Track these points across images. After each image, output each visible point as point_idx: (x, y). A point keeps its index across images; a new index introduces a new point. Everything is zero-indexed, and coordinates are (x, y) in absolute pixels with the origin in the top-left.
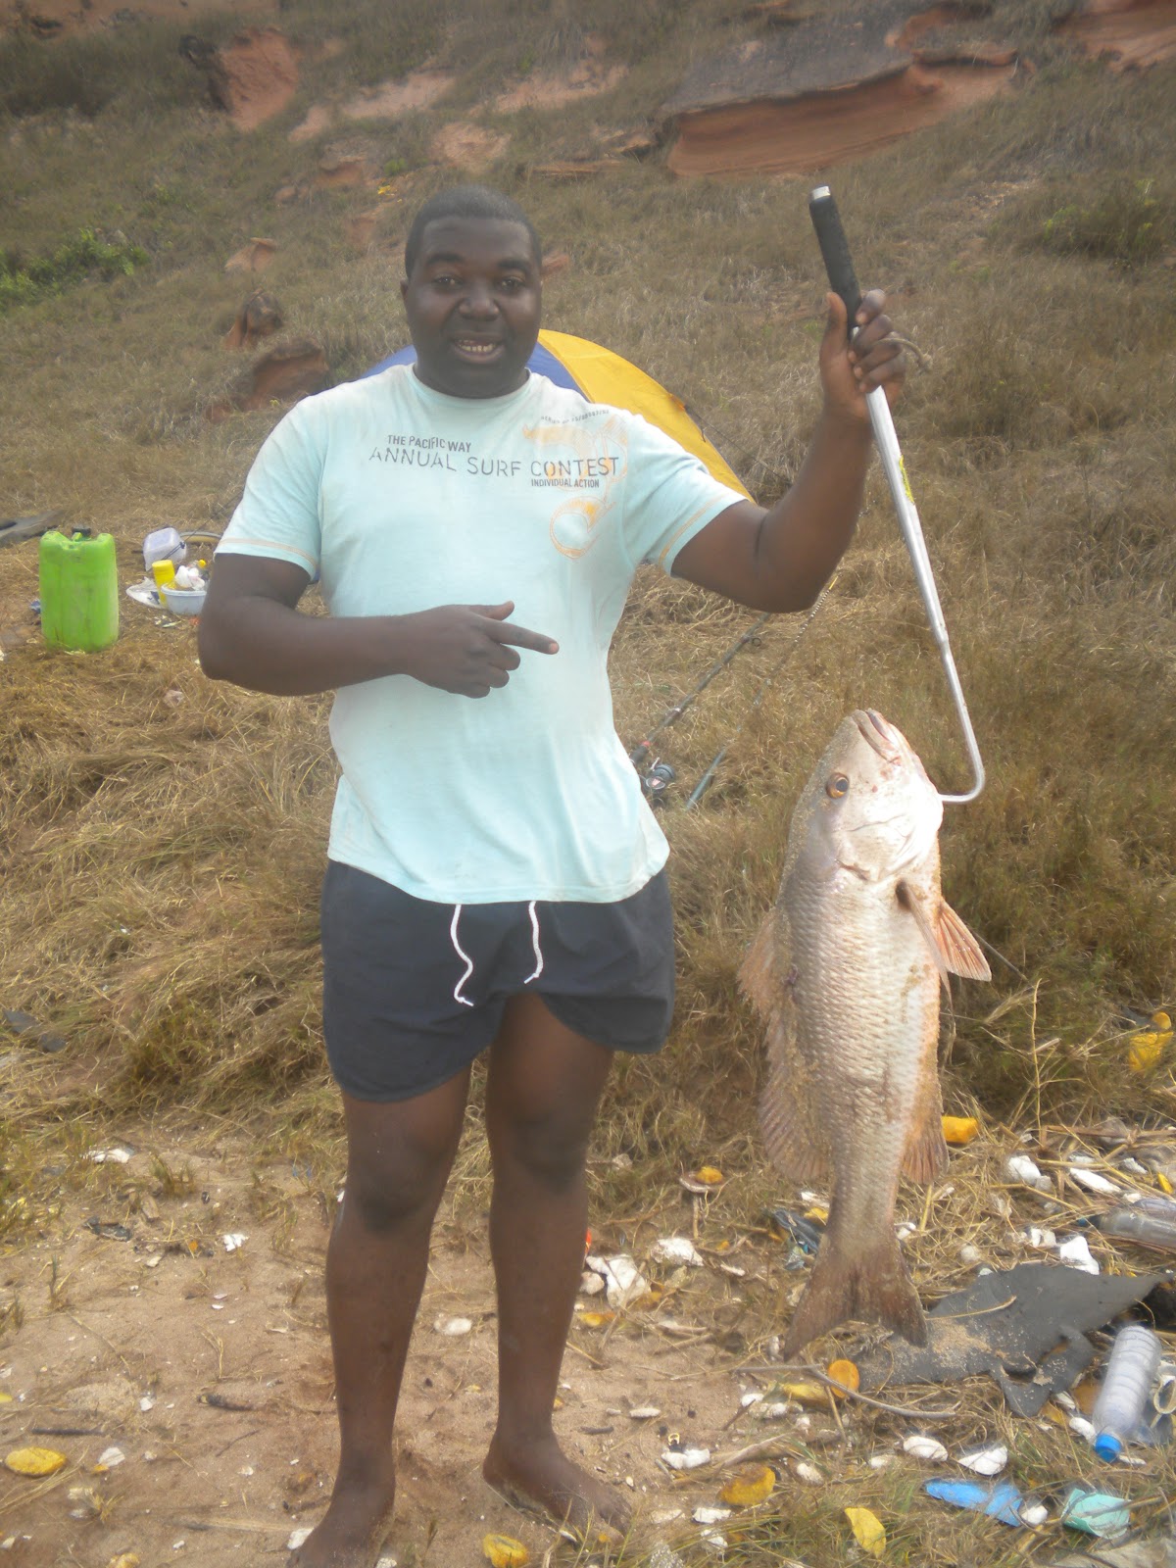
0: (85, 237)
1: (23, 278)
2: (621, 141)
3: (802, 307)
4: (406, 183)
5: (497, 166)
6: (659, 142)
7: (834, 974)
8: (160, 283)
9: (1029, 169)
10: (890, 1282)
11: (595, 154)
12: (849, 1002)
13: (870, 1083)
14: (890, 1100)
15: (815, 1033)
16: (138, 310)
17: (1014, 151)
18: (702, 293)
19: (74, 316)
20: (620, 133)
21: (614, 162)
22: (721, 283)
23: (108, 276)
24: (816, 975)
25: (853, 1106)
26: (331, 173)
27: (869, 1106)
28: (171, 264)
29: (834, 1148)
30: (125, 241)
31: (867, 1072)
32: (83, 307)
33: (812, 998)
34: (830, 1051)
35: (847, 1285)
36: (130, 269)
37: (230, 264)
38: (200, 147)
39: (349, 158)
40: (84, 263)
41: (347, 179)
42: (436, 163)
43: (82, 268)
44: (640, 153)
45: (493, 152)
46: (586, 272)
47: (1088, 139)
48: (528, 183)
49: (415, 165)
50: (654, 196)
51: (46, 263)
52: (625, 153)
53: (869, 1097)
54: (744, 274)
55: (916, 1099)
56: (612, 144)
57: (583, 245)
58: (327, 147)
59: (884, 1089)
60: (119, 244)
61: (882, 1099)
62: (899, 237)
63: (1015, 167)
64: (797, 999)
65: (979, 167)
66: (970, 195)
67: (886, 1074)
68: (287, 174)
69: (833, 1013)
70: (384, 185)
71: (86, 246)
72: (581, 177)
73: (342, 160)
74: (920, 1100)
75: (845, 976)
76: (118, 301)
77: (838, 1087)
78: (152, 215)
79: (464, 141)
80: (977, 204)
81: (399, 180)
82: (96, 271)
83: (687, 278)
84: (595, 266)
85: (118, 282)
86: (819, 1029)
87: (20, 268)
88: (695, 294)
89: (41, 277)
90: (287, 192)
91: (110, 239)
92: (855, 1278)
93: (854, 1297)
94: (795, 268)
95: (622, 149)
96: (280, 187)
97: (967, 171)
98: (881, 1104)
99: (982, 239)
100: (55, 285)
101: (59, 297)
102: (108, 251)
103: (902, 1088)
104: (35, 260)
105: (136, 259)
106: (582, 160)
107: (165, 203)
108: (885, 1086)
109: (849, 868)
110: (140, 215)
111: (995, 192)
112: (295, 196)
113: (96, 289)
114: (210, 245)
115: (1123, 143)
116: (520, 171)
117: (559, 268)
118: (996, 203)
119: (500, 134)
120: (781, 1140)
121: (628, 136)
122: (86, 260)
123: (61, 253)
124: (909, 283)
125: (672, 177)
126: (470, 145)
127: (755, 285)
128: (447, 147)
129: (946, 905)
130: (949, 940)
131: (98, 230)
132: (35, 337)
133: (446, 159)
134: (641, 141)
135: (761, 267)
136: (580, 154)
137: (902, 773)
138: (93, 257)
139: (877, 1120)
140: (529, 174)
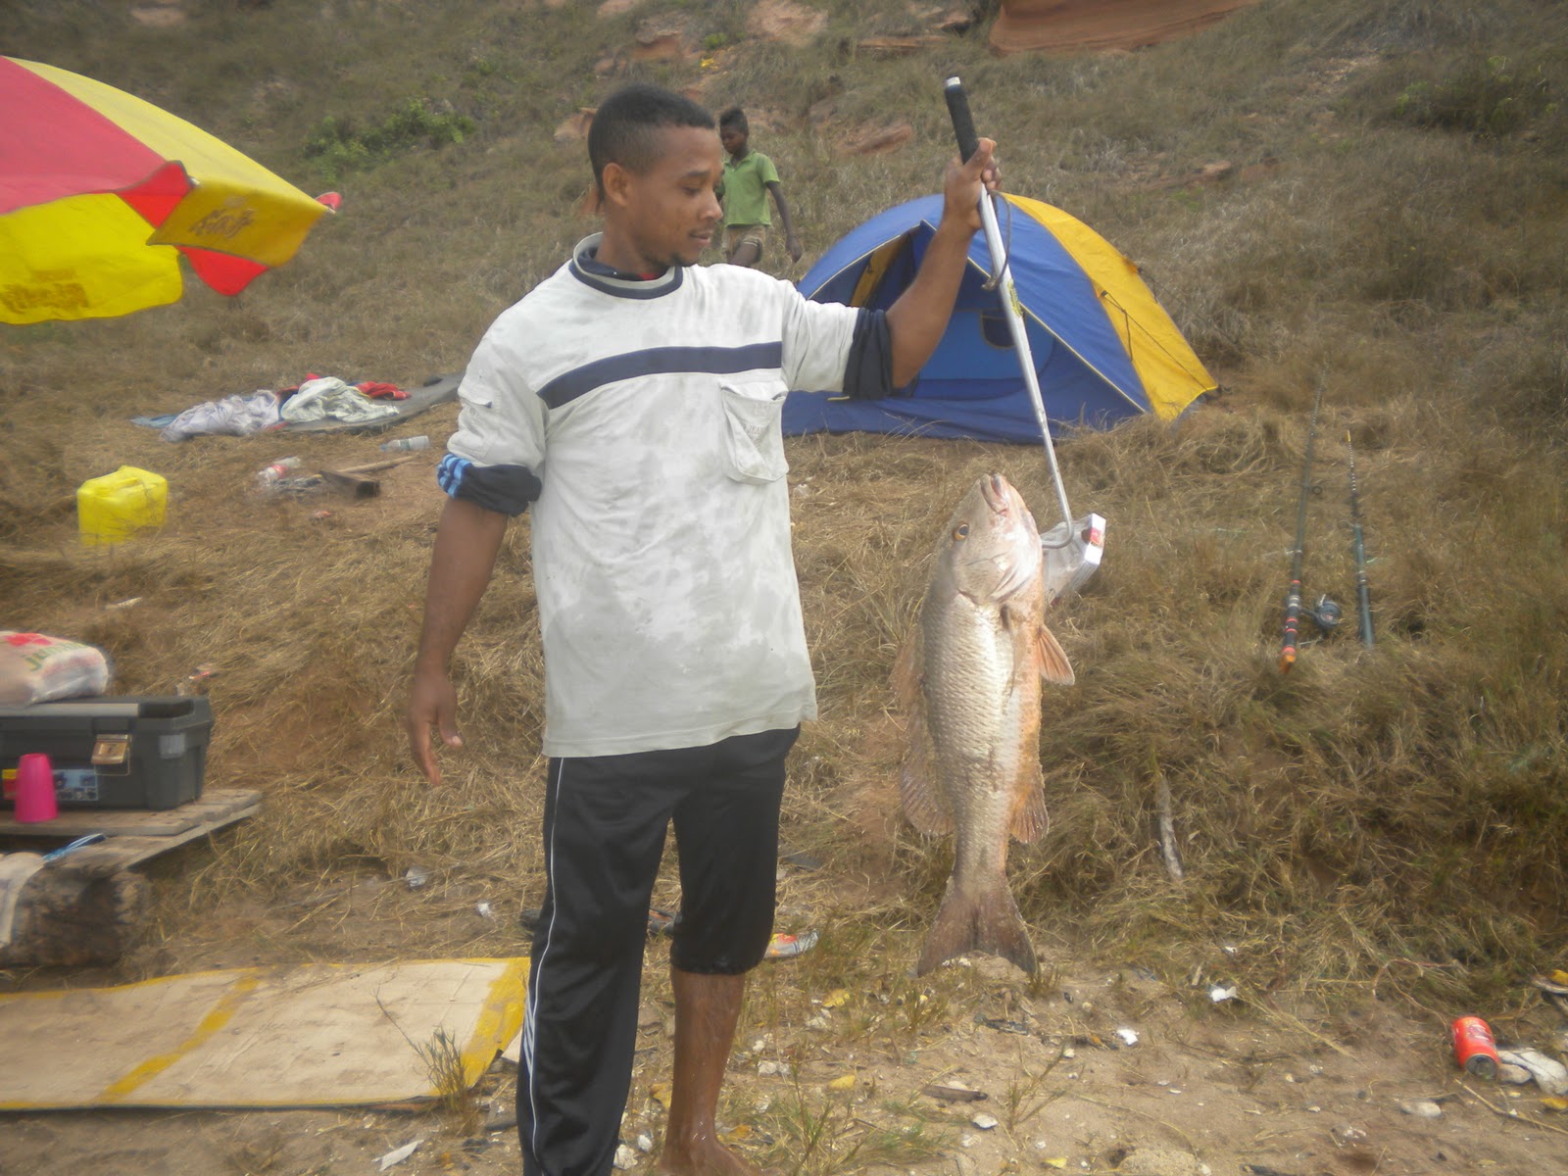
0: (413, 106)
1: (356, 146)
2: (940, 17)
3: (1163, 177)
4: (728, 56)
5: (820, 41)
6: (979, 17)
7: (951, 675)
8: (490, 150)
9: (1365, 46)
10: (1004, 919)
11: (917, 30)
12: (961, 696)
13: (979, 760)
14: (995, 774)
15: (938, 719)
16: (473, 178)
17: (1349, 28)
18: (1057, 163)
19: (409, 182)
20: (937, 10)
21: (934, 37)
22: (1076, 154)
23: (437, 144)
24: (939, 674)
25: (967, 778)
26: (648, 46)
27: (979, 779)
28: (498, 132)
29: (956, 812)
30: (452, 110)
31: (976, 751)
32: (417, 174)
33: (937, 693)
34: (950, 734)
35: (969, 920)
36: (459, 137)
37: (559, 133)
38: (513, 20)
39: (667, 32)
40: (413, 132)
41: (664, 52)
42: (755, 37)
43: (410, 136)
44: (960, 29)
45: (812, 27)
46: (931, 142)
47: (1421, 18)
48: (853, 57)
49: (735, 40)
50: (985, 71)
51: (376, 131)
52: (945, 29)
53: (979, 771)
54: (1096, 144)
55: (1018, 775)
56: (931, 20)
57: (924, 116)
58: (642, 22)
59: (989, 765)
60: (445, 113)
61: (989, 773)
62: (1246, 110)
63: (1350, 44)
64: (927, 694)
65: (1314, 44)
66: (1310, 70)
67: (992, 754)
68: (603, 47)
69: (950, 704)
70: (706, 58)
71: (415, 115)
72: (906, 52)
73: (659, 33)
74: (1021, 776)
75: (960, 676)
76: (450, 167)
77: (957, 763)
78: (473, 85)
79: (782, 17)
80: (1319, 79)
81: (722, 53)
82: (425, 140)
83: (1038, 149)
84: (939, 137)
85: (448, 150)
86: (942, 717)
87: (350, 135)
88: (1051, 164)
89: (373, 144)
90: (605, 64)
91: (438, 108)
92: (976, 915)
93: (976, 932)
94: (1149, 138)
95: (941, 25)
96: (598, 59)
97: (1300, 47)
98: (988, 777)
99: (1332, 113)
100: (387, 152)
101: (392, 164)
102: (437, 119)
103: (1005, 766)
104: (364, 127)
105: (463, 127)
106: (905, 35)
107: (484, 74)
108: (991, 763)
109: (964, 594)
110: (462, 86)
111: (1334, 68)
112: (614, 68)
113: (426, 157)
114: (535, 115)
115: (1459, 22)
116: (844, 46)
117: (903, 138)
118: (1338, 78)
119: (817, 10)
120: (916, 803)
121: (946, 13)
122: (415, 129)
123: (389, 123)
124: (1268, 154)
125: (996, 52)
126: (788, 20)
127: (1111, 154)
128: (764, 22)
129: (1045, 627)
130: (1046, 654)
131: (425, 99)
132: (376, 202)
133: (765, 34)
134: (960, 18)
135: (1114, 139)
136: (903, 29)
137: (1006, 522)
138: (421, 125)
139: (984, 789)
140: (853, 48)
